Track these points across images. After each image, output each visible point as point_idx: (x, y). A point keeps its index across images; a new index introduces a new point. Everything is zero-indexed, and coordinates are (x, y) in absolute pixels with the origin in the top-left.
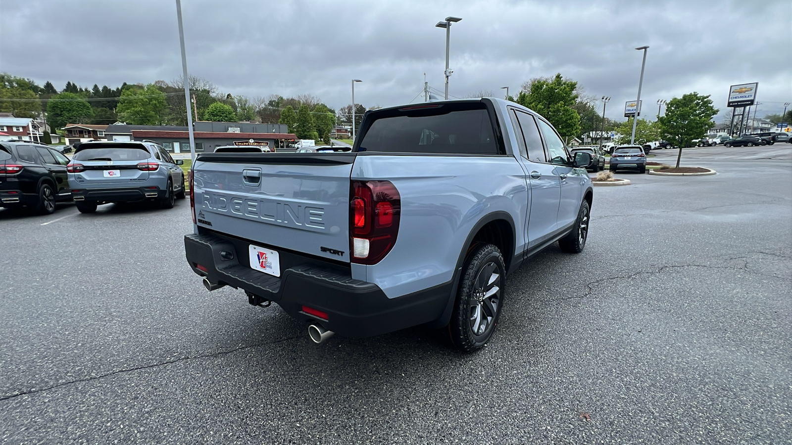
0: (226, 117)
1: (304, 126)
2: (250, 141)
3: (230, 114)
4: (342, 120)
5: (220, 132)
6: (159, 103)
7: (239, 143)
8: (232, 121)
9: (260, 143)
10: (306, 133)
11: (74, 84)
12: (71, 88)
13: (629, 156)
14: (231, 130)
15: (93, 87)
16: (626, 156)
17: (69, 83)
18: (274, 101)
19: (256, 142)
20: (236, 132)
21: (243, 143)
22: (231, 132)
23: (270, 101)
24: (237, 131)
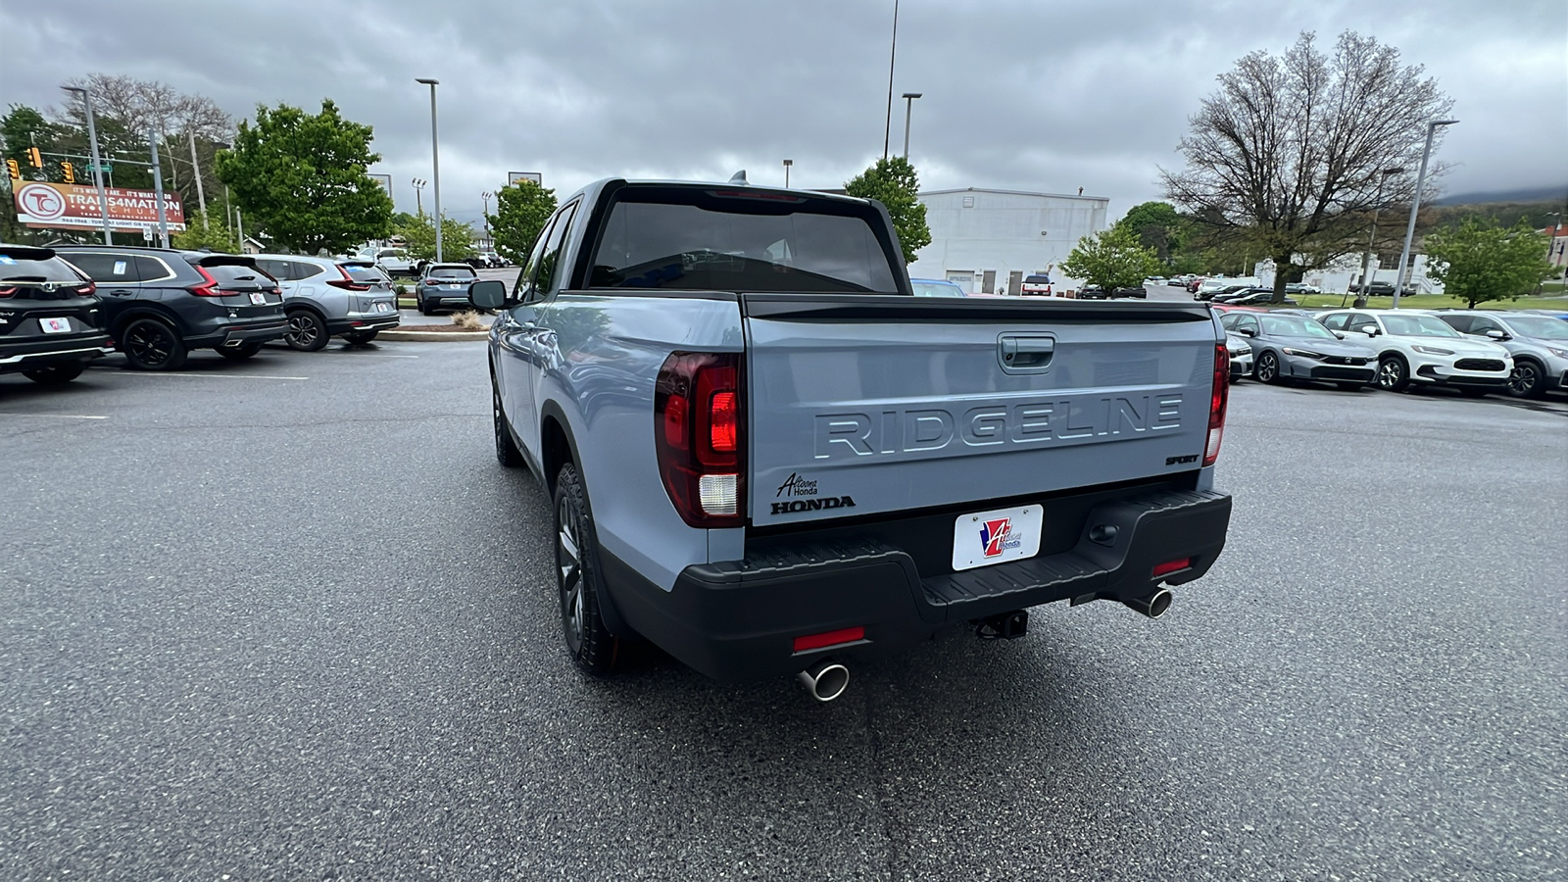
13: (457, 283)
16: (453, 283)
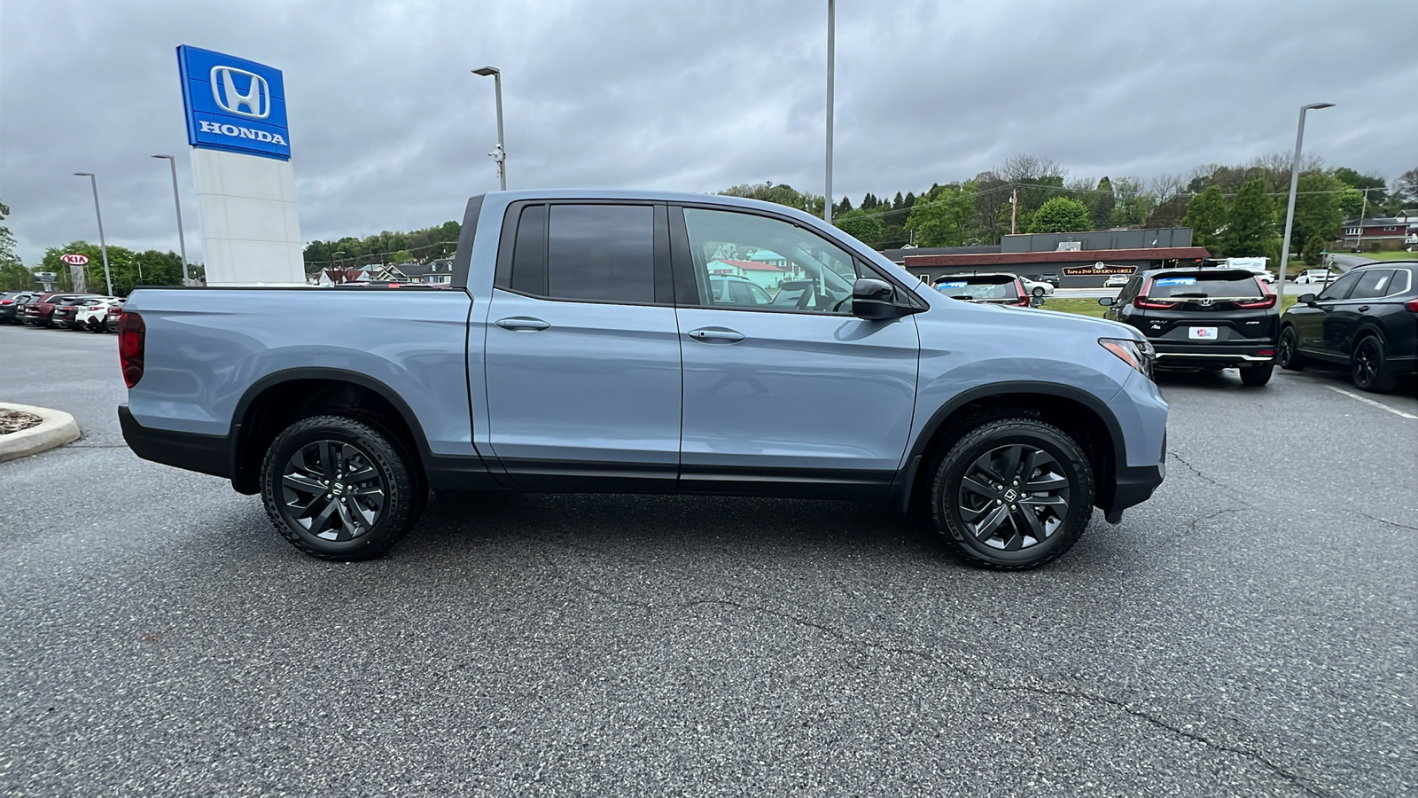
0: (1069, 222)
1: (1245, 228)
2: (1097, 266)
3: (1076, 216)
4: (1405, 201)
5: (1041, 252)
6: (965, 210)
7: (1072, 270)
8: (1079, 229)
9: (1117, 269)
10: (1249, 243)
11: (873, 196)
12: (870, 202)
14: (1063, 247)
15: (895, 197)
17: (868, 195)
18: (1203, 179)
19: (1109, 268)
20: (1072, 250)
21: (1081, 269)
22: (1063, 251)
23: (1194, 181)
24: (1075, 247)
